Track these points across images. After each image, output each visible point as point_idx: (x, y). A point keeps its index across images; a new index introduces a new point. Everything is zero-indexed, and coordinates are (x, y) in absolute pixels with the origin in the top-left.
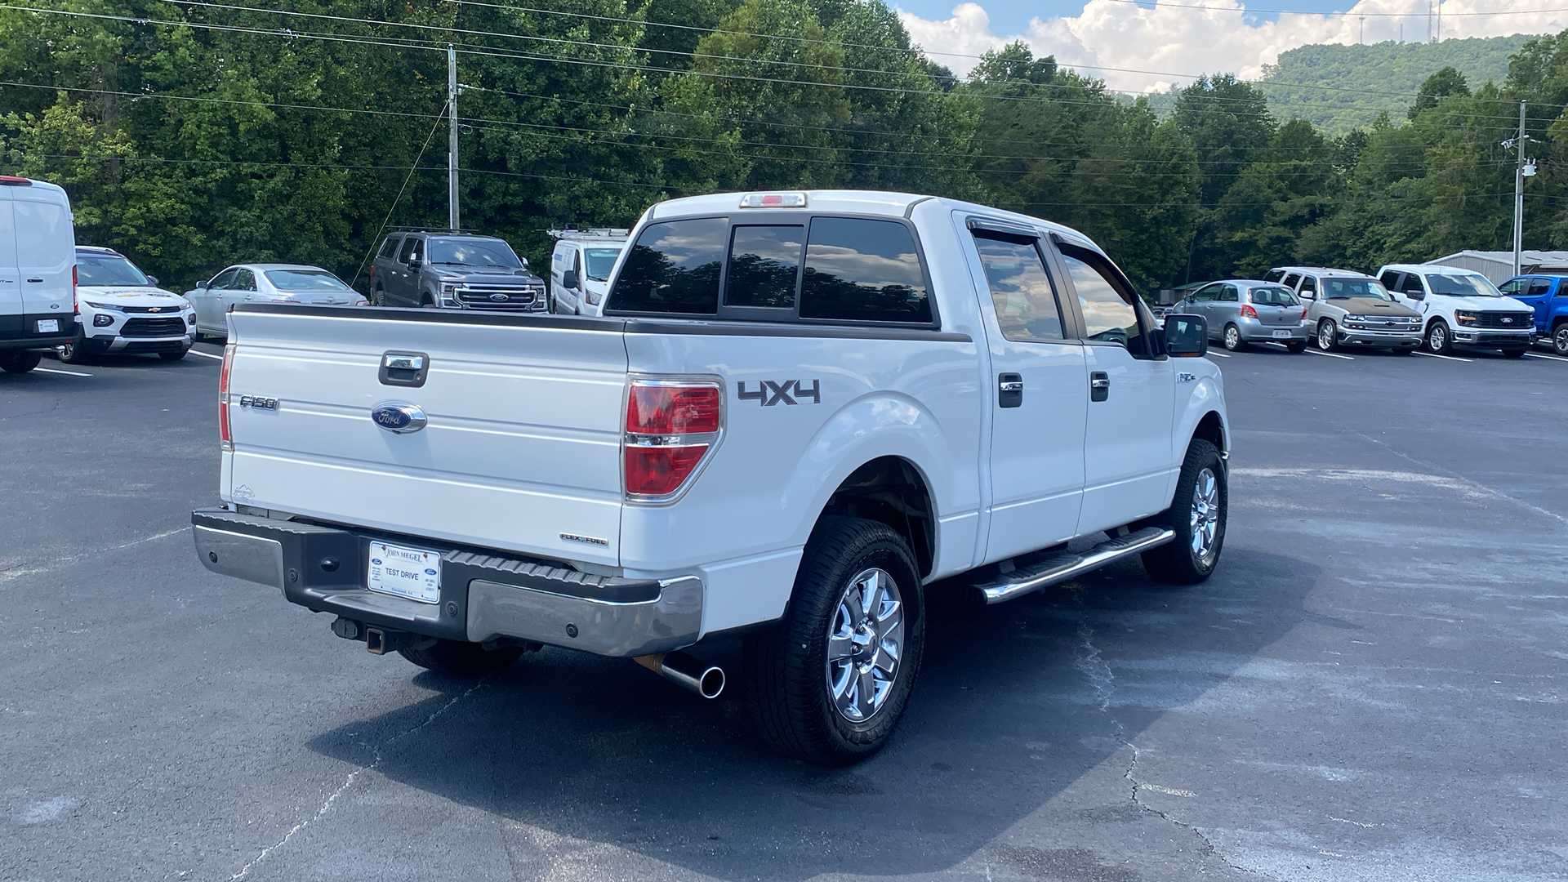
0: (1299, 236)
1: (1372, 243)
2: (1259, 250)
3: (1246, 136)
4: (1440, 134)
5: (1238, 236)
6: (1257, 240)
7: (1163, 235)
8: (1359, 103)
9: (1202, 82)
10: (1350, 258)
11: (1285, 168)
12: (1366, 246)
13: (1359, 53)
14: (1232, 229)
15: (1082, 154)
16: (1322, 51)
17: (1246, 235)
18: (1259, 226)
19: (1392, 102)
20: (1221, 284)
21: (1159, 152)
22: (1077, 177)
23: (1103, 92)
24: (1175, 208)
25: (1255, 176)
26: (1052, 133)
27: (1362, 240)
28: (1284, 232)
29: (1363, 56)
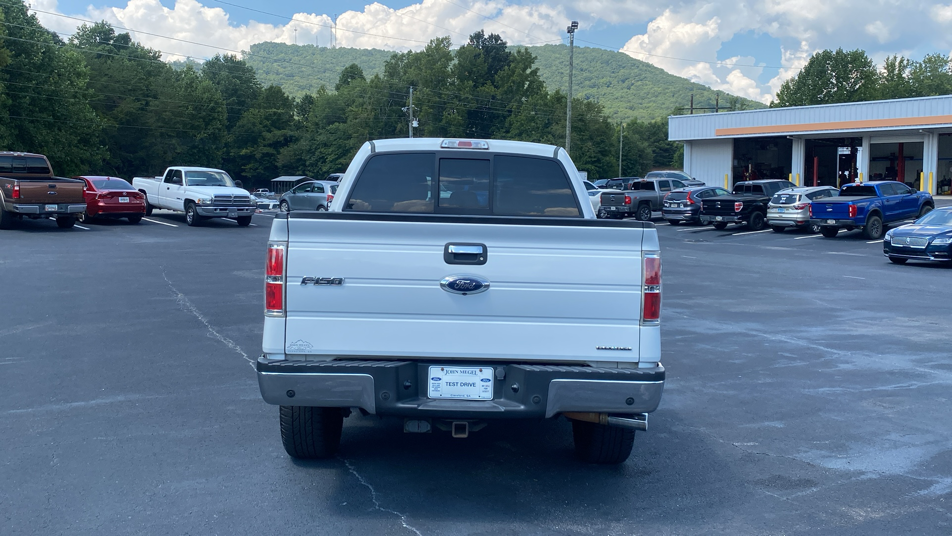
0: (279, 153)
1: (320, 158)
2: (256, 160)
3: (245, 93)
4: (353, 100)
5: (243, 152)
6: (255, 154)
7: (207, 150)
8: (297, 78)
9: (217, 58)
10: (308, 167)
11: (269, 113)
12: (316, 160)
13: (295, 49)
14: (240, 147)
15: (155, 97)
16: (275, 46)
17: (249, 151)
18: (255, 146)
19: (314, 79)
20: (313, 183)
21: (202, 99)
22: (151, 112)
23: (160, 59)
24: (214, 134)
25: (251, 116)
26: (132, 82)
27: (314, 157)
28: (271, 150)
29: (297, 51)
